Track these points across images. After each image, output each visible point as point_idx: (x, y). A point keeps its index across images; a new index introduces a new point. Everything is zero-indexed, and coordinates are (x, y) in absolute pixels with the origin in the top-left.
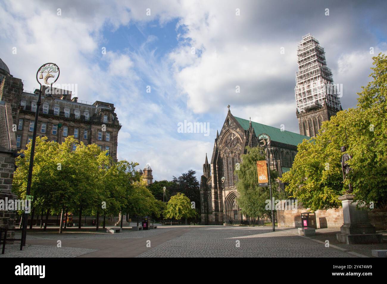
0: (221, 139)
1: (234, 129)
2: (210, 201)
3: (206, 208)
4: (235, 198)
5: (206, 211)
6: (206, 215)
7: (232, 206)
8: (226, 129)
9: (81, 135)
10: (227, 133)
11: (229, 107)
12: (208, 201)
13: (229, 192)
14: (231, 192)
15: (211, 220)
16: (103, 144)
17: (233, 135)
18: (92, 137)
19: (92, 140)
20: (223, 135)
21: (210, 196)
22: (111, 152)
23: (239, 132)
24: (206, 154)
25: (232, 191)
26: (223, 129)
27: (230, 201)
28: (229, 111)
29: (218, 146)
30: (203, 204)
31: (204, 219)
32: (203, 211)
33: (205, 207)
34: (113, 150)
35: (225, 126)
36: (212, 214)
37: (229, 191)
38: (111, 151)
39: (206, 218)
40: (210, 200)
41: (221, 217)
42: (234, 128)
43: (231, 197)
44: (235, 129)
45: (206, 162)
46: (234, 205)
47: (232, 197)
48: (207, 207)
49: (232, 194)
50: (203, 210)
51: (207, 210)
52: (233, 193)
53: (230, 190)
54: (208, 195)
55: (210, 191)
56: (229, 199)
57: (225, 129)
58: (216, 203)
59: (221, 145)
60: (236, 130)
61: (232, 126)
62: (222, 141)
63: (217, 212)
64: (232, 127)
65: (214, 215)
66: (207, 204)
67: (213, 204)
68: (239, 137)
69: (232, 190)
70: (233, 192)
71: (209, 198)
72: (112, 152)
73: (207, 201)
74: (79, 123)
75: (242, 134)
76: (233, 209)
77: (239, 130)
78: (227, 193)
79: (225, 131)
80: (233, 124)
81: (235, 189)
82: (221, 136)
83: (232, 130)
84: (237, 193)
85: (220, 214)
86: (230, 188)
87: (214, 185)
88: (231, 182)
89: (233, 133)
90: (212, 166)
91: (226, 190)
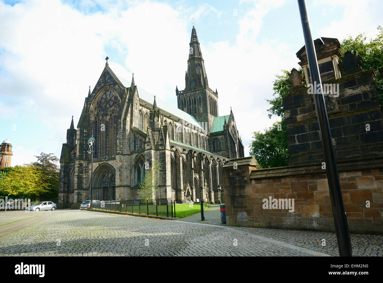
0: (93, 97)
2: (72, 176)
3: (66, 185)
5: (66, 190)
6: (65, 194)
7: (102, 182)
11: (107, 58)
12: (70, 175)
13: (99, 164)
14: (102, 164)
15: (72, 200)
17: (109, 93)
20: (97, 92)
21: (72, 169)
24: (73, 117)
25: (102, 162)
26: (97, 86)
28: (107, 64)
29: (89, 106)
30: (63, 179)
31: (62, 200)
32: (62, 189)
33: (65, 183)
35: (100, 82)
36: (74, 193)
39: (66, 198)
40: (73, 174)
41: (86, 196)
42: (112, 84)
43: (101, 170)
44: (113, 86)
45: (71, 127)
47: (103, 170)
48: (68, 184)
49: (102, 166)
50: (61, 187)
51: (68, 187)
53: (100, 162)
54: (71, 168)
55: (74, 164)
58: (80, 178)
59: (93, 104)
61: (108, 82)
63: (80, 191)
64: (109, 84)
65: (76, 194)
66: (69, 179)
67: (76, 180)
68: (118, 95)
69: (103, 161)
70: (105, 164)
71: (71, 172)
73: (68, 176)
75: (121, 92)
76: (103, 186)
77: (117, 87)
78: (95, 165)
79: (99, 88)
80: (111, 80)
81: (108, 161)
82: (94, 94)
83: (108, 87)
84: (109, 165)
85: (84, 192)
86: (100, 159)
87: (79, 155)
88: (102, 151)
89: (109, 91)
90: (79, 131)
91: (96, 162)
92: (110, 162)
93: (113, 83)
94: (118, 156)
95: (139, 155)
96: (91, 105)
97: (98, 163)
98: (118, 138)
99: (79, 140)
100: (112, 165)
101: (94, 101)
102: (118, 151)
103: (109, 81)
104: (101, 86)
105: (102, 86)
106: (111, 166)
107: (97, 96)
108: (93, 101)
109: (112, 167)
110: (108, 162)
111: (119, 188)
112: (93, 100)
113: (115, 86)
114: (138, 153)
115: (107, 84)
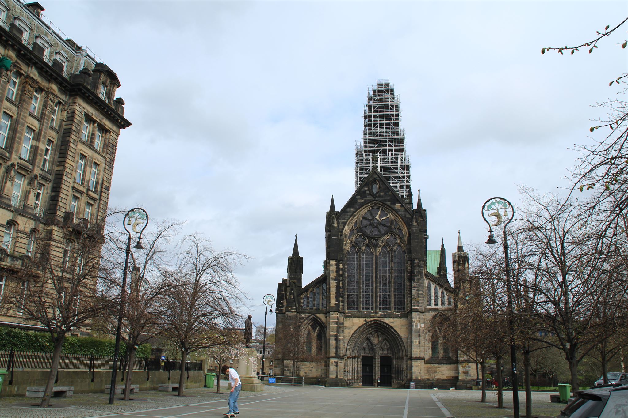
0: (351, 214)
1: (389, 203)
4: (372, 333)
7: (362, 349)
8: (364, 199)
9: (47, 113)
10: (367, 206)
12: (300, 333)
13: (365, 321)
14: (371, 321)
15: (305, 373)
16: (90, 157)
17: (379, 213)
18: (74, 128)
19: (73, 136)
20: (357, 207)
21: (305, 323)
22: (100, 182)
23: (399, 210)
24: (296, 236)
25: (372, 319)
27: (362, 337)
29: (341, 227)
31: (292, 371)
34: (105, 179)
35: (364, 192)
37: (366, 318)
38: (101, 178)
42: (389, 201)
43: (365, 330)
44: (391, 204)
45: (294, 254)
46: (364, 346)
49: (370, 325)
52: (375, 323)
53: (368, 317)
54: (301, 321)
55: (306, 314)
56: (360, 335)
57: (366, 197)
58: (337, 340)
59: (349, 225)
60: (392, 206)
61: (380, 196)
63: (337, 360)
64: (383, 199)
65: (334, 364)
66: (298, 339)
67: (333, 342)
68: (399, 220)
69: (373, 317)
70: (377, 322)
71: (302, 327)
72: (103, 180)
74: (49, 78)
75: (407, 216)
76: (362, 355)
77: (399, 206)
78: (358, 322)
79: (362, 201)
80: (387, 193)
81: (382, 317)
82: (352, 209)
84: (385, 325)
85: (341, 363)
86: (366, 314)
87: (336, 304)
88: (366, 301)
89: (380, 210)
90: (334, 265)
91: (358, 317)
92: (386, 320)
93: (391, 199)
94: (416, 313)
95: (439, 315)
97: (364, 319)
98: (415, 287)
99: (335, 280)
100: (392, 325)
101: (352, 220)
102: (414, 306)
103: (382, 194)
104: (366, 199)
105: (368, 200)
106: (389, 326)
107: (357, 213)
108: (350, 220)
109: (392, 327)
110: (384, 320)
111: (418, 360)
112: (350, 217)
113: (395, 204)
114: (437, 312)
115: (379, 198)
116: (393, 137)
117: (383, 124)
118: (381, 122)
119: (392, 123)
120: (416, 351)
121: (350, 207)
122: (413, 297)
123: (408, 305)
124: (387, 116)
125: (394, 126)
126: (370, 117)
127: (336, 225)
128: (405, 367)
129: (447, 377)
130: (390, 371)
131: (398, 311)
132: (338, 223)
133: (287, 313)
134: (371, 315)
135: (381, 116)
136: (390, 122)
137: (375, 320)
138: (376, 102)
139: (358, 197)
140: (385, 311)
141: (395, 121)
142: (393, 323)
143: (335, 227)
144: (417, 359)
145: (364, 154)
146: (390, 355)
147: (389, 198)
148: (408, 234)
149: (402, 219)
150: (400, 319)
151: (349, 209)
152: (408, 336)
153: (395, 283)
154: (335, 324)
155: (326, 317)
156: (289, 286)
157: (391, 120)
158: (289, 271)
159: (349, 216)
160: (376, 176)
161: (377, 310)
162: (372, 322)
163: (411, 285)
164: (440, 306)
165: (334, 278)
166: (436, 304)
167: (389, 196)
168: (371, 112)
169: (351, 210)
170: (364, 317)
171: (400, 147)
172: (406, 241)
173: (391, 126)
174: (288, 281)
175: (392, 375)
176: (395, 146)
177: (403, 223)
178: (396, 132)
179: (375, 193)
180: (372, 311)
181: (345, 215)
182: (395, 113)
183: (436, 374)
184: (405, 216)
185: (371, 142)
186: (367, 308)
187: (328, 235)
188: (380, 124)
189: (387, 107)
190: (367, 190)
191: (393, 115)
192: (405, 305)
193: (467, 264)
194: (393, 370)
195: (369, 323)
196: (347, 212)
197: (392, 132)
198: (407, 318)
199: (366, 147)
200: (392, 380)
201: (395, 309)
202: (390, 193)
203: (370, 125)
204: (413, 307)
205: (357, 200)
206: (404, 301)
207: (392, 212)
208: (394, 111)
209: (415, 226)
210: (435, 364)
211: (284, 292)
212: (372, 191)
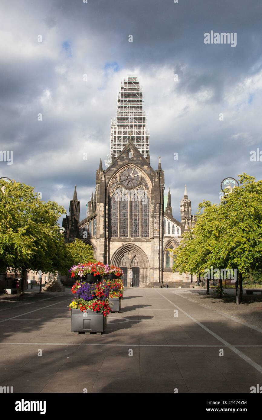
0: (113, 172)
1: (139, 165)
4: (127, 252)
7: (120, 263)
8: (123, 162)
10: (125, 167)
13: (123, 244)
17: (133, 172)
20: (118, 168)
23: (147, 170)
25: (127, 243)
27: (120, 255)
29: (107, 181)
35: (123, 157)
37: (123, 242)
43: (122, 251)
44: (141, 166)
45: (74, 199)
46: (122, 261)
47: (124, 250)
52: (129, 246)
53: (125, 242)
56: (119, 254)
60: (142, 168)
61: (133, 160)
62: (115, 176)
64: (136, 162)
70: (131, 245)
75: (151, 175)
77: (146, 168)
78: (118, 245)
79: (121, 163)
80: (138, 159)
82: (115, 169)
83: (134, 166)
84: (136, 247)
86: (123, 240)
87: (103, 233)
88: (123, 231)
89: (133, 169)
90: (102, 207)
91: (118, 241)
92: (137, 244)
93: (141, 162)
95: (171, 240)
96: (111, 180)
97: (122, 243)
100: (140, 247)
103: (135, 159)
104: (124, 162)
105: (126, 163)
107: (118, 172)
110: (135, 243)
113: (143, 166)
114: (170, 238)
115: (133, 162)
116: (138, 116)
117: (131, 106)
118: (130, 105)
119: (137, 106)
120: (156, 264)
121: (113, 168)
122: (154, 228)
123: (151, 234)
124: (134, 101)
125: (138, 108)
126: (122, 101)
127: (103, 179)
128: (149, 274)
129: (175, 280)
130: (138, 277)
131: (145, 237)
132: (105, 178)
133: (70, 239)
134: (127, 240)
135: (130, 101)
136: (136, 105)
137: (129, 243)
138: (126, 91)
139: (119, 160)
140: (136, 237)
141: (139, 105)
142: (141, 245)
143: (102, 181)
144: (156, 268)
145: (117, 127)
146: (138, 267)
147: (140, 162)
148: (152, 186)
149: (149, 176)
150: (146, 243)
151: (112, 169)
152: (151, 254)
153: (142, 219)
154: (103, 246)
155: (97, 241)
156: (70, 221)
157: (137, 104)
158: (71, 210)
159: (112, 174)
160: (131, 147)
161: (131, 237)
162: (128, 245)
163: (154, 221)
164: (171, 235)
165: (102, 215)
166: (169, 233)
167: (140, 160)
168: (123, 98)
169: (113, 170)
170: (122, 242)
171: (142, 124)
172: (151, 191)
173: (137, 108)
174: (70, 217)
175: (140, 280)
176: (139, 123)
177: (149, 179)
178: (140, 113)
179: (130, 158)
180: (127, 238)
181: (110, 172)
182: (139, 99)
183: (168, 279)
184: (150, 174)
185: (122, 119)
186: (124, 236)
187: (98, 186)
188: (129, 106)
189: (134, 95)
190: (125, 156)
191: (138, 101)
192: (149, 234)
193: (190, 207)
194: (140, 276)
195: (125, 246)
196: (111, 171)
197: (137, 113)
198: (150, 242)
199: (119, 123)
200: (140, 283)
201: (142, 236)
202: (141, 159)
203: (122, 107)
204: (155, 235)
205: (118, 163)
206: (149, 231)
207: (141, 171)
208: (139, 98)
209: (157, 181)
210: (168, 272)
211: (67, 225)
212: (129, 157)
